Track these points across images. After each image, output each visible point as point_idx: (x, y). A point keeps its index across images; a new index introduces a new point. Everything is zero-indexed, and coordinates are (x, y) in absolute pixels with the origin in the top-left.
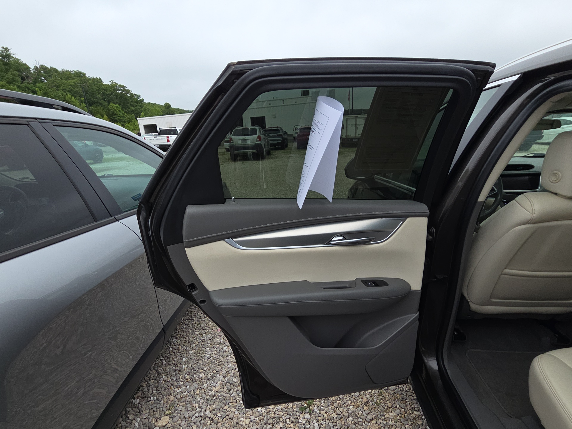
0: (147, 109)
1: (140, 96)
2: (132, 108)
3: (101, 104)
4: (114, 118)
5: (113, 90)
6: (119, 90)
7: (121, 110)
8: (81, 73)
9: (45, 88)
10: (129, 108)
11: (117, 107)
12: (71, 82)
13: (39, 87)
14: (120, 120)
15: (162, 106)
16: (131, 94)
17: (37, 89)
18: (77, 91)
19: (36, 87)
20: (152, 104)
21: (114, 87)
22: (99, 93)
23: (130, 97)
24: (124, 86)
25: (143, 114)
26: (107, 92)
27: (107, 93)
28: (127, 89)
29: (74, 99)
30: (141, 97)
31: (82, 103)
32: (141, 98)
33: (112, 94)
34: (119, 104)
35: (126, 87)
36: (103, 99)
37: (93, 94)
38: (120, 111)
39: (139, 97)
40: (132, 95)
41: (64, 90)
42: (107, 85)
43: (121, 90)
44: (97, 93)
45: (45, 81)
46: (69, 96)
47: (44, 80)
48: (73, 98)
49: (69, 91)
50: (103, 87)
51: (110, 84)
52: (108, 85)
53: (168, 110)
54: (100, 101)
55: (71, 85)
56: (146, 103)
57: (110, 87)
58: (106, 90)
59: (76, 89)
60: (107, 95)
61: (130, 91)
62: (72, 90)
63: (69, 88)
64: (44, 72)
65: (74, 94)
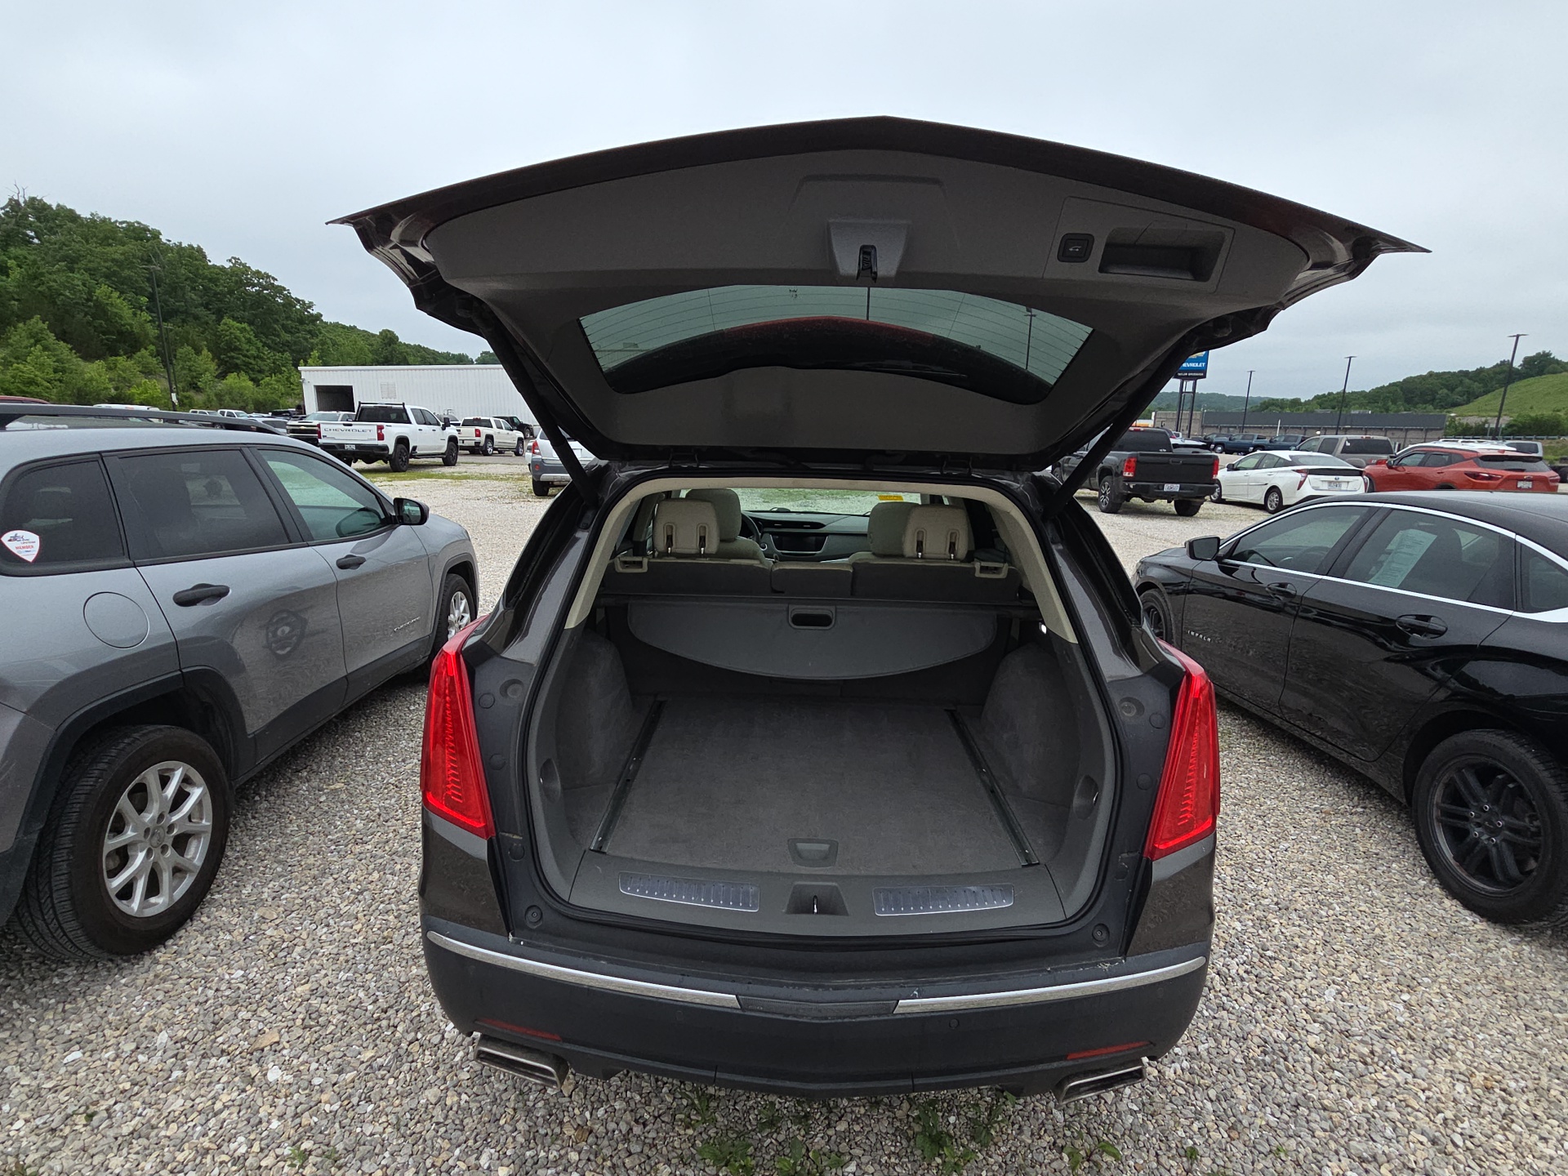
0: (329, 341)
1: (311, 305)
2: (287, 337)
3: (196, 318)
4: (233, 357)
5: (236, 282)
6: (254, 285)
7: (254, 339)
8: (146, 229)
9: (35, 262)
10: (278, 336)
11: (243, 330)
12: (116, 251)
13: (16, 258)
14: (247, 364)
15: (374, 335)
16: (288, 298)
17: (11, 263)
18: (130, 278)
19: (10, 258)
20: (344, 327)
21: (239, 275)
22: (193, 289)
23: (283, 305)
24: (268, 276)
25: (315, 353)
26: (216, 285)
27: (218, 290)
28: (276, 283)
29: (119, 297)
30: (314, 308)
31: (142, 311)
32: (314, 311)
33: (231, 292)
34: (251, 323)
35: (275, 279)
36: (202, 305)
37: (174, 289)
38: (249, 341)
39: (310, 307)
40: (290, 302)
41: (92, 272)
42: (218, 267)
43: (259, 284)
44: (188, 288)
45: (36, 241)
46: (104, 288)
47: (33, 238)
48: (116, 294)
49: (107, 277)
50: (206, 272)
51: (227, 267)
52: (222, 269)
53: (390, 349)
54: (194, 310)
55: (113, 260)
56: (326, 323)
57: (227, 274)
58: (214, 281)
59: (126, 273)
60: (216, 294)
61: (284, 289)
62: (115, 274)
63: (107, 268)
64: (38, 219)
65: (121, 284)
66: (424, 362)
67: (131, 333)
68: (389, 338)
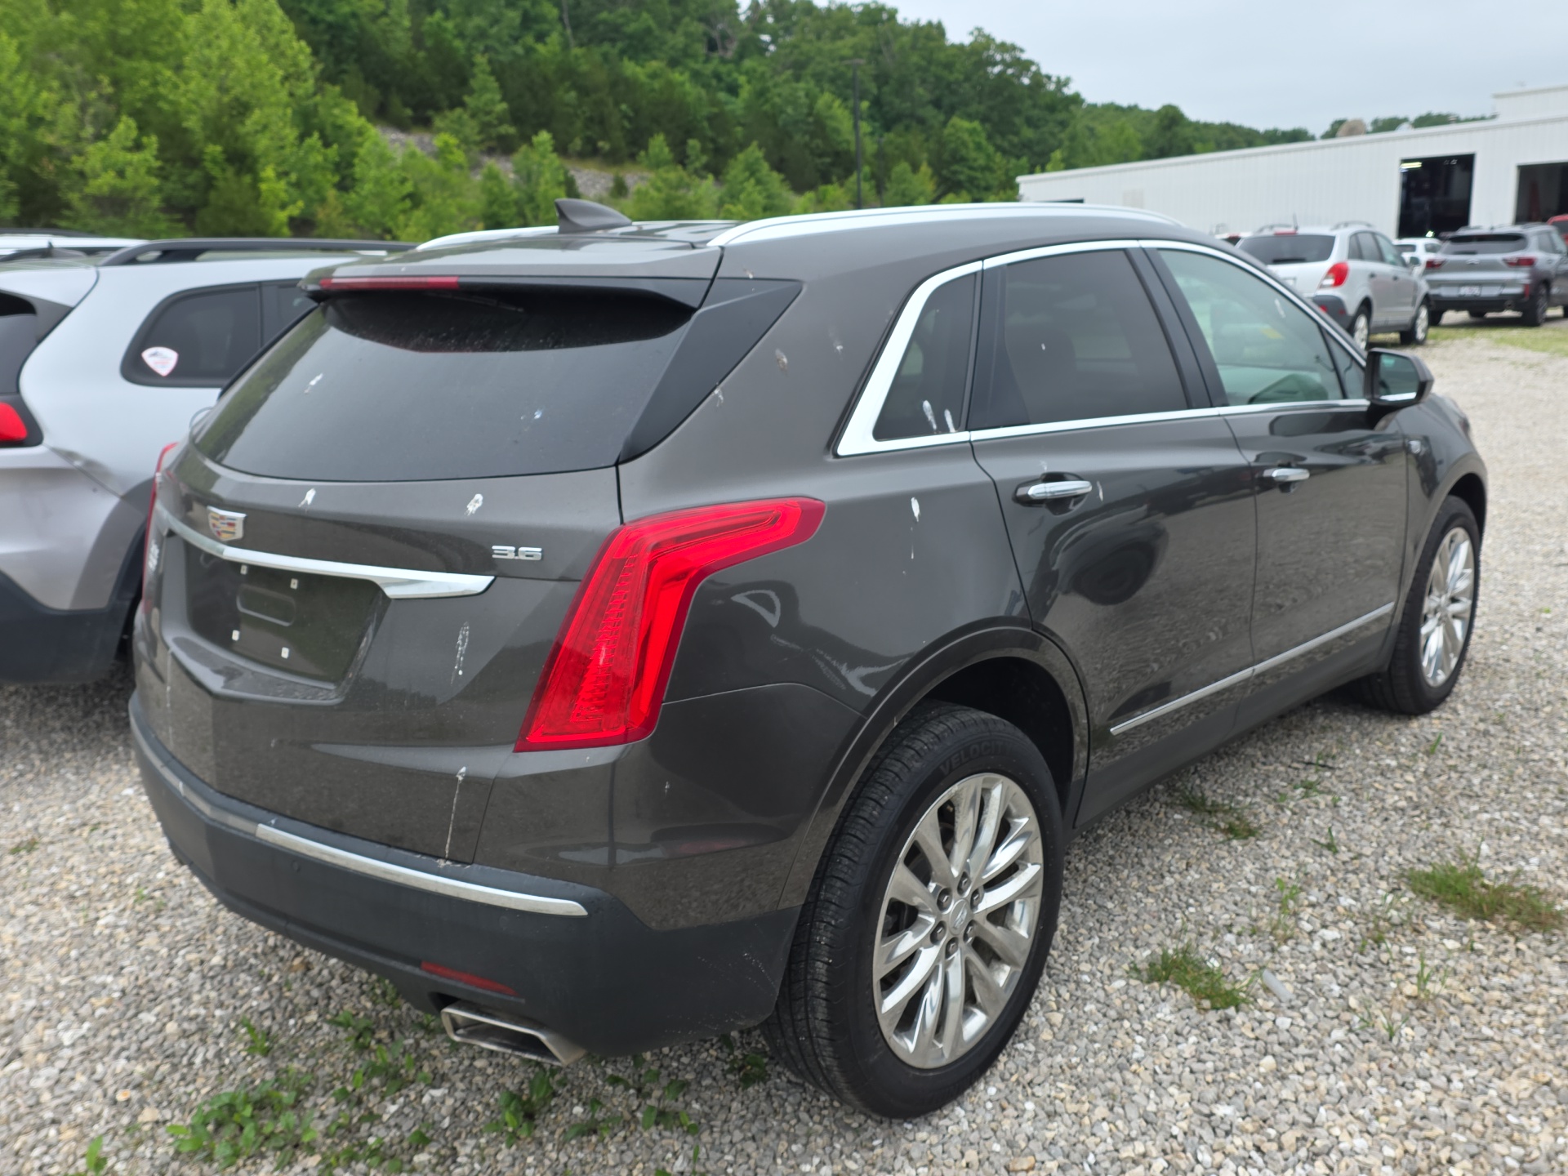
0: (1081, 133)
1: (1066, 83)
2: (1028, 133)
3: (922, 121)
4: (955, 173)
5: (974, 63)
6: (995, 64)
7: (984, 142)
8: (882, 9)
9: (763, 74)
10: (1017, 133)
11: (972, 132)
12: (845, 45)
13: (747, 73)
14: (972, 180)
15: (1150, 116)
16: (1037, 74)
17: (742, 79)
19: (741, 73)
21: (981, 51)
22: (924, 81)
23: (1029, 87)
24: (1013, 48)
25: (1057, 155)
26: (951, 72)
27: (952, 78)
28: (1023, 56)
29: (841, 106)
31: (863, 120)
32: (1071, 90)
33: (967, 79)
34: (984, 120)
35: (1022, 51)
36: (931, 102)
37: (903, 84)
38: (979, 147)
39: (1065, 85)
40: (1039, 80)
41: (818, 78)
42: (957, 46)
43: (1003, 61)
44: (917, 82)
45: (772, 48)
46: (827, 96)
47: (768, 44)
48: (838, 103)
49: (832, 81)
50: (942, 57)
51: (967, 43)
52: (962, 47)
53: (1178, 133)
54: (921, 112)
55: (841, 58)
56: (1086, 106)
57: (965, 54)
58: (949, 66)
60: (950, 84)
61: (1033, 63)
62: (840, 75)
63: (834, 69)
64: (777, 19)
65: (845, 87)
66: (1231, 145)
67: (847, 152)
68: (1171, 118)
